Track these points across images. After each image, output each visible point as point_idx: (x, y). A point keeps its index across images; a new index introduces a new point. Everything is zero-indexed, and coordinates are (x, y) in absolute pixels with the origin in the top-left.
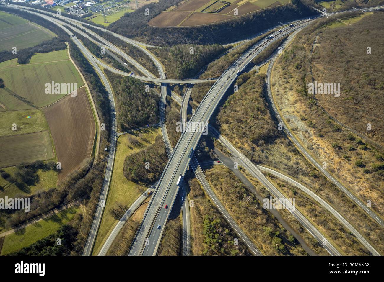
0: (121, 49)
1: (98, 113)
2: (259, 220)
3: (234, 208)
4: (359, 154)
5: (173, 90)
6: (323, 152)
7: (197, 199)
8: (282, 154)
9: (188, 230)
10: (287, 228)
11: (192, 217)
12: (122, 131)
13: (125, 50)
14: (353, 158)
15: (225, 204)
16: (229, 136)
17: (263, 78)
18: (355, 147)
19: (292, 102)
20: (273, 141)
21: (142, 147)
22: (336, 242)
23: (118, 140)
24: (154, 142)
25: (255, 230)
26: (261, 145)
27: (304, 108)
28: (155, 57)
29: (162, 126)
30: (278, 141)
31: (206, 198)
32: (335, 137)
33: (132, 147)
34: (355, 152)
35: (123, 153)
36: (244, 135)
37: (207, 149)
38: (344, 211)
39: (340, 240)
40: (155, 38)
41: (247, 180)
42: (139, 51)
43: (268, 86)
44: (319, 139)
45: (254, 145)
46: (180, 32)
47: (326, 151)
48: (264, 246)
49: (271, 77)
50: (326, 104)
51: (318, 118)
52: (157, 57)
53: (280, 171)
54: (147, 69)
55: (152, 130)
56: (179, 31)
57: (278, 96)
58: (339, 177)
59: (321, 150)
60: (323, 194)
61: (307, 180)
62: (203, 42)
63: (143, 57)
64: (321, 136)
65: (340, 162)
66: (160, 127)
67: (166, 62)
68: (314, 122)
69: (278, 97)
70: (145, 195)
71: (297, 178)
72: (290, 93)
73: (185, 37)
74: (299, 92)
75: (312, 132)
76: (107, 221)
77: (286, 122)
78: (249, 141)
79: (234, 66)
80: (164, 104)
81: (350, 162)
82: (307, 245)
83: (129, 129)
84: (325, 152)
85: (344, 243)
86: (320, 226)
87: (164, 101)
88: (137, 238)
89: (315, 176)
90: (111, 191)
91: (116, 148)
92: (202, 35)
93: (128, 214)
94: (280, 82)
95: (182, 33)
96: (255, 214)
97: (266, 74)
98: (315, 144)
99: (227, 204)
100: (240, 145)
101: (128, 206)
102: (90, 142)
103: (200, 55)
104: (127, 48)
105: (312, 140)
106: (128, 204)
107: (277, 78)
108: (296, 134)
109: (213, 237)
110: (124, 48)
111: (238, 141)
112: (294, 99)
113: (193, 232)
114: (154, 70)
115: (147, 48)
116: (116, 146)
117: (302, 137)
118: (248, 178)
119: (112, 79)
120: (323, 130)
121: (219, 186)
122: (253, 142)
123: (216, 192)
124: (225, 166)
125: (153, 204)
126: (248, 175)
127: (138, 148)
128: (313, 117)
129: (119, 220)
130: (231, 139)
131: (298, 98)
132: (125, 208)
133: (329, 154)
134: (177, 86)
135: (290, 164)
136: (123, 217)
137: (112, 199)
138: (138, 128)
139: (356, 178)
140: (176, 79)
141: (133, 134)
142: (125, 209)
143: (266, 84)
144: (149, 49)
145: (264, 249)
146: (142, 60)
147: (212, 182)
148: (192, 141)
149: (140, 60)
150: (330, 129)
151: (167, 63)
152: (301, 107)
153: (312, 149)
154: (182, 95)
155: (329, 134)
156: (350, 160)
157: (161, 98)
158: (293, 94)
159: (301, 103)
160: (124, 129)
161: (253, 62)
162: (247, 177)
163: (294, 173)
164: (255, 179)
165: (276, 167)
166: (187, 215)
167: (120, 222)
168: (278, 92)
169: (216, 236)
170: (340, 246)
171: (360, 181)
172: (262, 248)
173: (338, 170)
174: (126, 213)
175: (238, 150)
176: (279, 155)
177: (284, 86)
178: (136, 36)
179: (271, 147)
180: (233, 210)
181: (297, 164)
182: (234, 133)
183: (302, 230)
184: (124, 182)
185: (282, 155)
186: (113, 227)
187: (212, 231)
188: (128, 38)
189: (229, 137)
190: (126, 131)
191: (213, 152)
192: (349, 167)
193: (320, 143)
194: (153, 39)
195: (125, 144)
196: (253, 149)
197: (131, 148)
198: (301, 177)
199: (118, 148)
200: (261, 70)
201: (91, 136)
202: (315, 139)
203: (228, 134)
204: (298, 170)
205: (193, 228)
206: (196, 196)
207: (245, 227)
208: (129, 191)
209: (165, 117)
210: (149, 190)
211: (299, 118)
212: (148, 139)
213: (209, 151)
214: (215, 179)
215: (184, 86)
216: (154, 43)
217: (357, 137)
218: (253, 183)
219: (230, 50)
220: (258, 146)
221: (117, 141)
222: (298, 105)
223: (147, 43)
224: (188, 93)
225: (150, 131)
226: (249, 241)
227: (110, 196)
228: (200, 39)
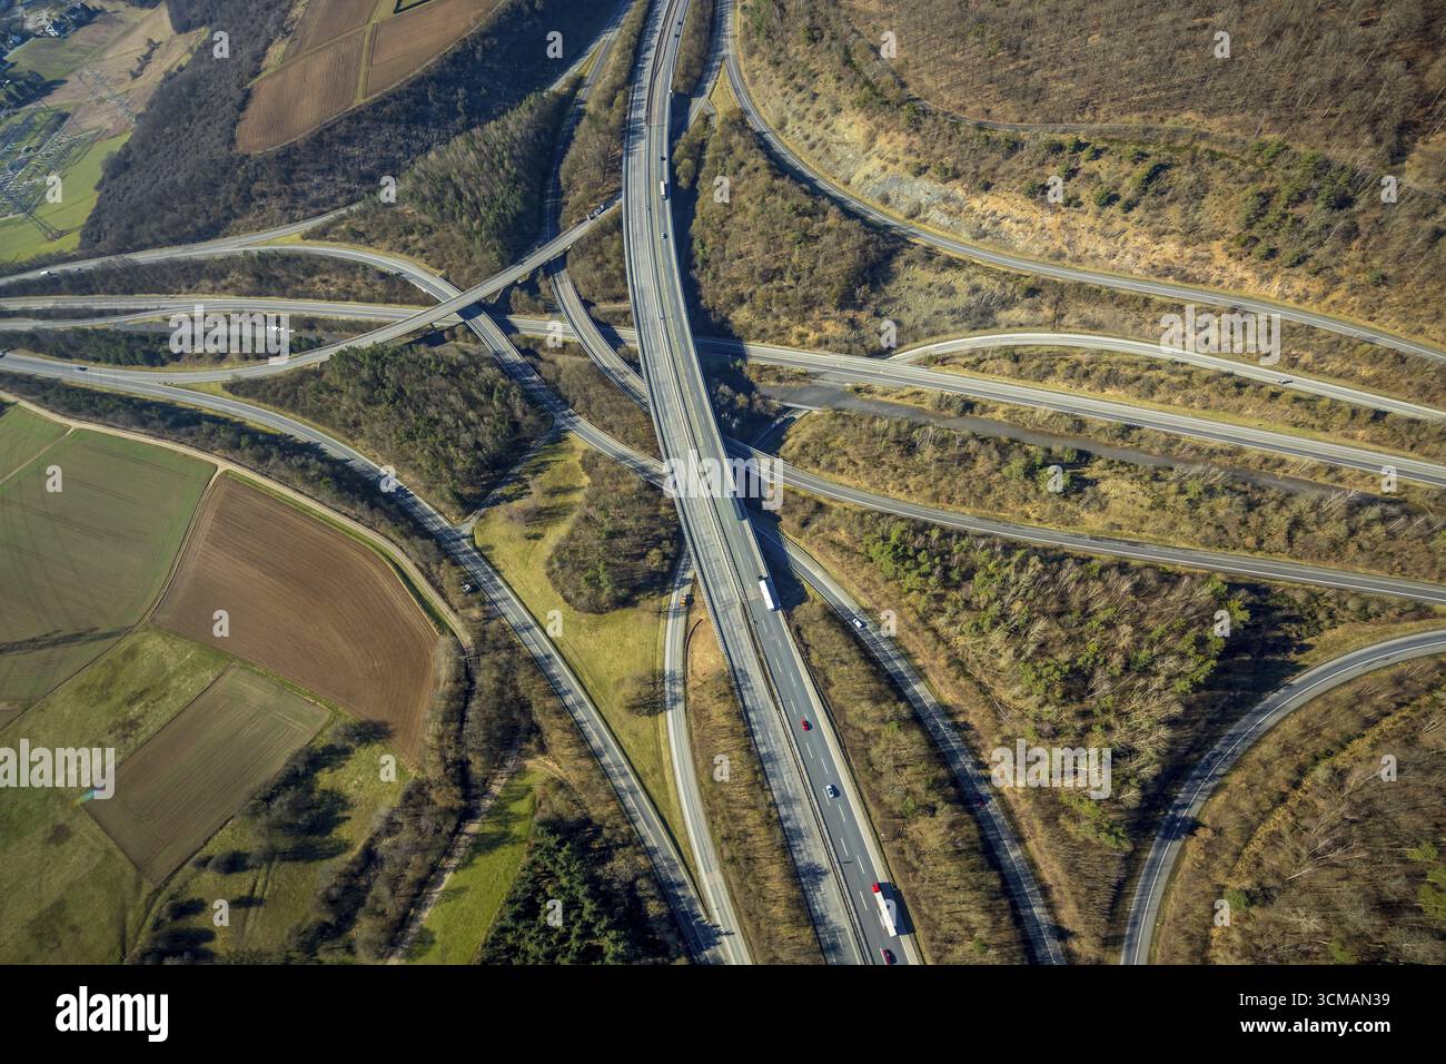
0: (213, 290)
1: (346, 515)
2: (982, 465)
3: (911, 481)
4: (1090, 176)
5: (512, 313)
6: (1014, 226)
7: (816, 525)
8: (928, 290)
9: (848, 603)
10: (1046, 442)
11: (835, 571)
12: (468, 514)
13: (231, 284)
14: (1084, 194)
15: (885, 489)
16: (771, 332)
17: (739, 122)
18: (1073, 166)
19: (862, 145)
20: (888, 271)
21: (565, 515)
22: (1157, 398)
23: (478, 544)
24: (586, 480)
25: (988, 490)
26: (866, 301)
27: (902, 140)
28: (361, 247)
29: (572, 424)
30: (899, 263)
31: (831, 508)
32: (1019, 168)
33: (539, 530)
34: (1079, 177)
35: (527, 564)
36: (809, 303)
37: (741, 399)
38: (1134, 326)
39: (1163, 387)
40: (306, 186)
41: (892, 404)
42: (288, 260)
43: (769, 137)
44: (985, 197)
45: (849, 313)
46: (382, 120)
47: (1019, 218)
48: (1028, 509)
49: (759, 105)
50: (947, 97)
51: (953, 147)
52: (369, 243)
53: (950, 336)
54: (371, 300)
55: (553, 454)
56: (376, 120)
57: (815, 151)
58: (1078, 260)
59: (1007, 223)
60: (1071, 323)
61: (1019, 314)
62: (480, 112)
63: (322, 272)
64: (987, 187)
65: (1063, 223)
66: (566, 431)
67: (415, 242)
68: (949, 161)
69: (818, 151)
70: (676, 613)
71: (995, 325)
72: (841, 123)
73: (408, 128)
74: (863, 105)
75: (960, 192)
76: (636, 735)
77: (881, 208)
78: (829, 308)
79: (635, 132)
80: (521, 365)
81: (1083, 208)
82: (1107, 445)
83: (486, 495)
84: (1018, 222)
85: (1174, 388)
86: (1108, 392)
87: (513, 356)
88: (748, 703)
89: (1032, 292)
90: (580, 668)
91: (492, 566)
92: (461, 91)
93: (673, 682)
94: (794, 106)
95: (390, 122)
96: (966, 459)
97: (738, 106)
98: (983, 218)
99: (890, 486)
100: (813, 336)
101: (659, 667)
102: (399, 604)
103: (512, 156)
104: (234, 276)
105: (971, 210)
106: (654, 663)
107: (777, 102)
108: (925, 220)
109: (918, 565)
110: (223, 282)
111: (801, 329)
112: (863, 131)
113: (862, 599)
114: (398, 290)
115: (307, 236)
116: (489, 562)
117: (945, 220)
118: (891, 399)
119: (286, 396)
120: (982, 169)
121: (842, 461)
122: (842, 306)
123: (844, 479)
124: (816, 412)
125: (719, 611)
126: (885, 394)
127: (557, 522)
128: (938, 151)
129: (664, 709)
130: (780, 336)
131: (870, 125)
132: (654, 676)
133: (1028, 222)
134: (516, 291)
135: (961, 300)
136: (668, 698)
137: (600, 684)
138: (505, 475)
139: (1116, 236)
140: (493, 273)
141: (509, 499)
142: (657, 678)
143: (760, 135)
144: (320, 234)
145: (1033, 515)
146: (325, 281)
147: (818, 463)
148: (691, 405)
149: (320, 287)
150: (996, 157)
151: (421, 244)
152: (894, 142)
153: (985, 234)
154: (551, 309)
155: (1001, 171)
156: (1081, 204)
157: (497, 354)
158: (850, 120)
159: (887, 131)
160: (468, 505)
161: (681, 90)
162: (885, 399)
163: (981, 316)
164: (907, 391)
165: (933, 334)
166: (818, 574)
167: (669, 713)
168: (807, 138)
169: (922, 557)
170: (1169, 402)
171: (1126, 240)
172: (1028, 517)
173: (1069, 244)
174: (667, 684)
175: (818, 351)
176: (922, 298)
177: (811, 112)
178: (227, 219)
179: (890, 290)
180: (912, 487)
181: (976, 290)
182: (777, 317)
183: (1080, 425)
184: (594, 627)
185: (930, 293)
186: (662, 736)
187: (905, 557)
188: (205, 240)
189: (771, 337)
190: (479, 506)
191: (762, 397)
192: (1085, 221)
193: (994, 207)
194: (304, 194)
195: (510, 539)
196: (853, 324)
197: (537, 537)
198: (1002, 316)
199: (497, 561)
200: (717, 101)
201: (387, 586)
202: (976, 203)
203: (763, 331)
204: (987, 305)
205: (856, 591)
206: (805, 523)
207: (964, 503)
208: (626, 636)
209: (559, 396)
210: (676, 598)
211: (908, 176)
212: (562, 484)
213: (751, 403)
214: (818, 453)
215: (538, 279)
216: (315, 204)
217: (1063, 137)
218: (909, 402)
219: (581, 93)
220: (860, 308)
221: (477, 549)
222: (881, 141)
223: (293, 220)
224: (565, 290)
225: (549, 459)
226: (994, 524)
227: (589, 683)
228: (465, 107)
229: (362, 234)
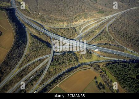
31: (91, 41)
34: (77, 19)
43: (55, 27)
55: (76, 54)
60: (83, 26)
64: (73, 22)
65: (78, 22)
68: (70, 22)
73: (18, 48)
78: (76, 33)
79: (45, 33)
86: (89, 28)
88: (103, 51)
99: (91, 38)
107: (52, 25)
110: (13, 83)
112: (62, 23)
115: (19, 68)
126: (83, 35)
130: (74, 37)
132: (98, 56)
137: (97, 59)
149: (31, 69)
151: (38, 55)
152: (65, 23)
153: (75, 25)
157: (61, 54)
168: (58, 26)
170: (91, 26)
171: (81, 21)
175: (77, 36)
177: (56, 24)
179: (76, 30)
183: (91, 30)
186: (102, 58)
197: (83, 58)
198: (81, 28)
200: (47, 28)
205: (97, 43)
207: (94, 36)
208: (94, 57)
210: (92, 52)
219: (32, 34)
229: (28, 61)
